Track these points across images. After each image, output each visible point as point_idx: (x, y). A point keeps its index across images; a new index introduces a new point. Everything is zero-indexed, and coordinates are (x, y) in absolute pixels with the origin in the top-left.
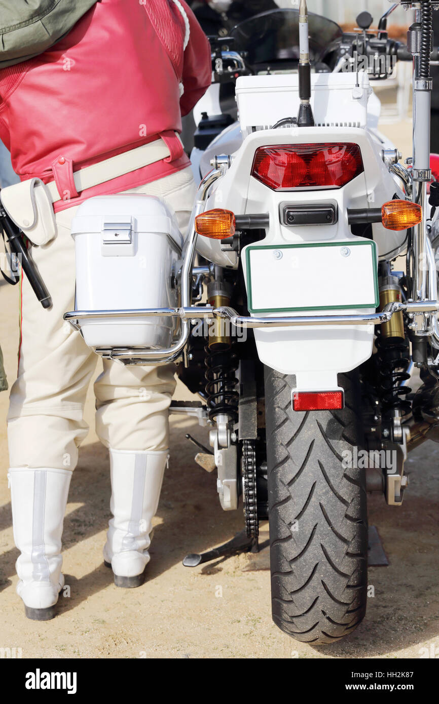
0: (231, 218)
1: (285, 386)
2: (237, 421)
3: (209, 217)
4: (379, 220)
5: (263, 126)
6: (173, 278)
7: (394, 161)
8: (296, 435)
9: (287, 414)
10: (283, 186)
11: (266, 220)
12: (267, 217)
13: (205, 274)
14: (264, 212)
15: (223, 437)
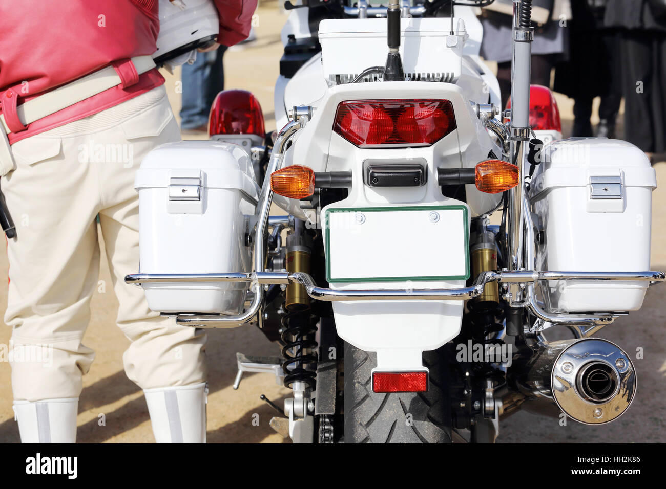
0: (310, 177)
1: (366, 359)
2: (314, 389)
3: (286, 175)
4: (472, 181)
5: (347, 75)
6: (247, 235)
7: (490, 117)
8: (376, 414)
9: (367, 391)
10: (367, 143)
11: (348, 179)
12: (349, 175)
13: (285, 224)
14: (346, 169)
15: (299, 407)
